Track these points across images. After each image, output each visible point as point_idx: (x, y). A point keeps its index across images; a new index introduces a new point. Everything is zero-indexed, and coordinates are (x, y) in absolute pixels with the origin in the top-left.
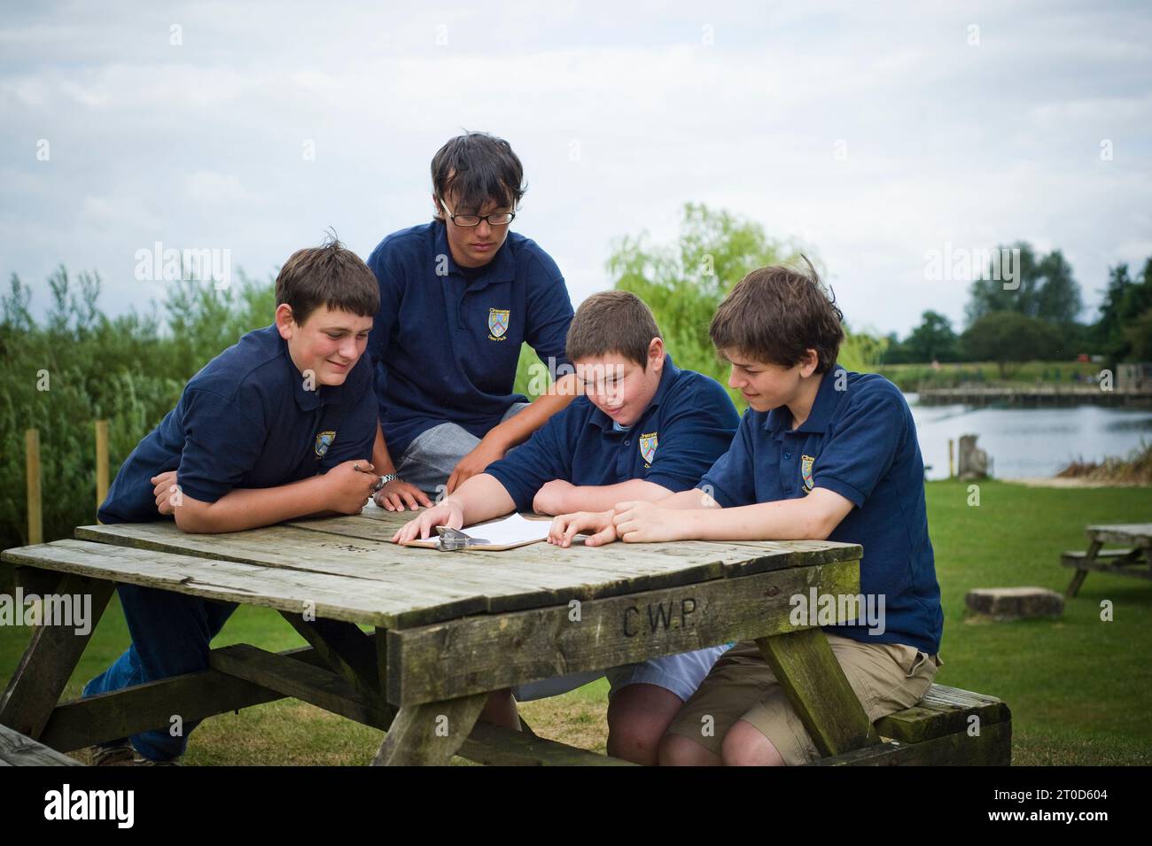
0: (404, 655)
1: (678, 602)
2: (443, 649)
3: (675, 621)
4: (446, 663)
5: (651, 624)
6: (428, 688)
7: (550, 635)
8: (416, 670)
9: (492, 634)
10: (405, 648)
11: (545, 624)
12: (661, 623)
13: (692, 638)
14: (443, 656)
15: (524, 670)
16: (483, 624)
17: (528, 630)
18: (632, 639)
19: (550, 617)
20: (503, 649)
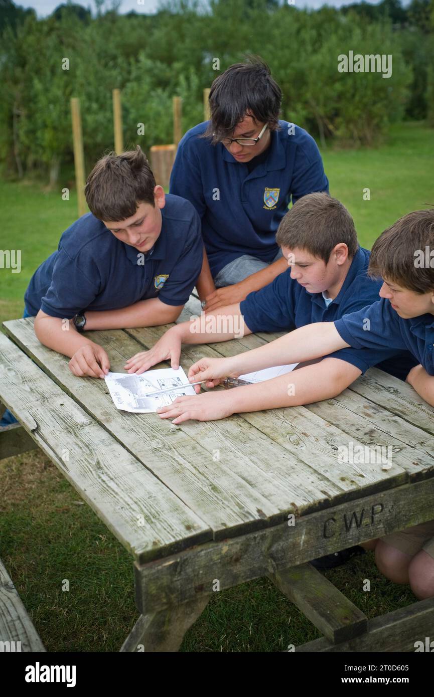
0: (143, 585)
1: (369, 508)
2: (175, 575)
3: (366, 521)
4: (178, 583)
5: (346, 526)
6: (165, 601)
7: (263, 549)
8: (154, 592)
9: (215, 557)
10: (144, 580)
11: (258, 543)
12: (354, 525)
13: (379, 530)
14: (175, 579)
15: (242, 574)
16: (208, 553)
17: (245, 549)
18: (330, 539)
19: (263, 538)
20: (224, 565)
